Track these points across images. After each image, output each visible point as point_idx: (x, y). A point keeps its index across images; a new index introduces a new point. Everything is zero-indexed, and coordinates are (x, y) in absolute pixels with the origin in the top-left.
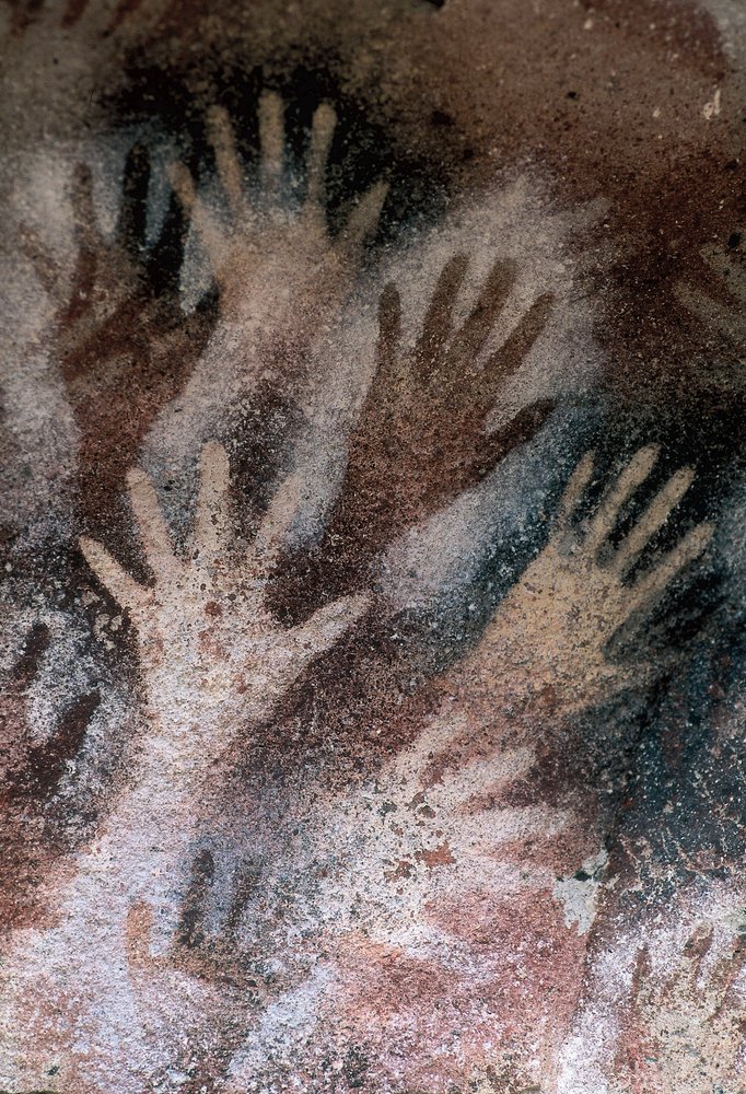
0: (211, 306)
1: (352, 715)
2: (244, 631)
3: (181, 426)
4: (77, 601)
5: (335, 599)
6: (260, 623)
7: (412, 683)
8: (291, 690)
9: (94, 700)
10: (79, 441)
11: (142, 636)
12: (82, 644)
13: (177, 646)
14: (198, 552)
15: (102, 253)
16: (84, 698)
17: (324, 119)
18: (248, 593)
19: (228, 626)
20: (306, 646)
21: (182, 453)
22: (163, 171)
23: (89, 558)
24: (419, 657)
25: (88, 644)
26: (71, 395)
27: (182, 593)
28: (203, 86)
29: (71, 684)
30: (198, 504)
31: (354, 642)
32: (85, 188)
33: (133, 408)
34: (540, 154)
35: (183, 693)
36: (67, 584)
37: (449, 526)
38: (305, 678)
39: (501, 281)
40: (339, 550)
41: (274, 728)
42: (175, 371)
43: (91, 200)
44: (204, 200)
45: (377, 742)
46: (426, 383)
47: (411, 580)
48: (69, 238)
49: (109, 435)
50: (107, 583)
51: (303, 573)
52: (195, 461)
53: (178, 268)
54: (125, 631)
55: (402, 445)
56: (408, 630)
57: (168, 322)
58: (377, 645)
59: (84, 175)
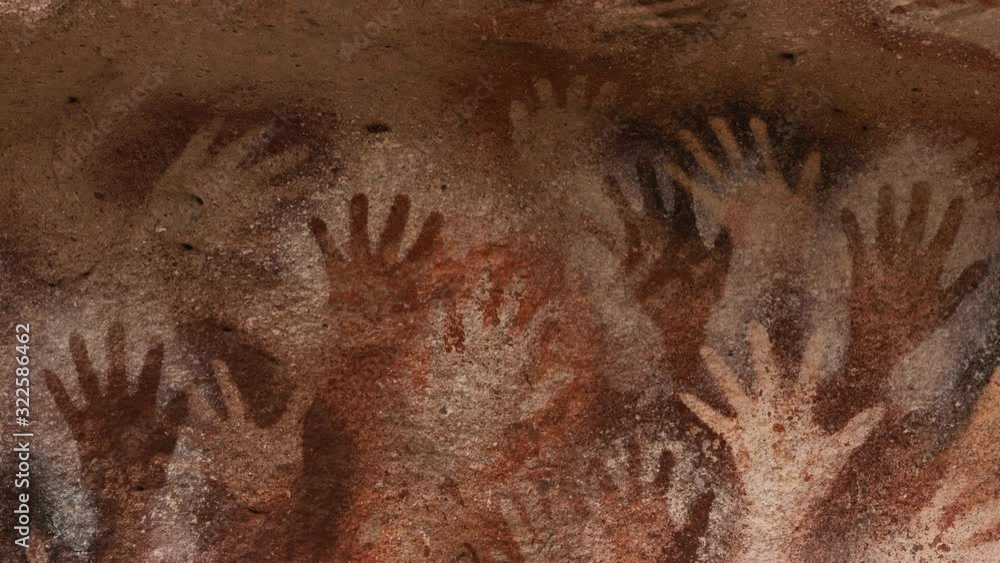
0: (724, 241)
1: (884, 487)
2: (802, 439)
3: (728, 316)
4: (688, 433)
5: (861, 411)
6: (812, 433)
7: (924, 461)
8: (840, 474)
9: (711, 496)
10: (660, 336)
11: (735, 451)
12: (696, 460)
13: (758, 455)
14: (761, 392)
15: (639, 223)
16: (704, 496)
17: (757, 126)
18: (801, 415)
19: (791, 438)
20: (846, 445)
21: (733, 332)
22: (663, 170)
23: (689, 405)
24: (926, 443)
25: (700, 461)
26: (646, 309)
27: (756, 420)
28: (666, 121)
29: (693, 488)
30: (754, 362)
31: (879, 438)
32: (614, 188)
33: (691, 311)
34: (913, 122)
35: (768, 485)
36: (678, 423)
37: (932, 352)
38: (848, 466)
39: (920, 196)
40: (858, 378)
41: (833, 502)
42: (714, 283)
43: (622, 194)
44: (697, 182)
45: (906, 503)
46: (891, 263)
47: (911, 392)
48: (616, 217)
49: (680, 329)
50: (705, 419)
51: (835, 397)
52: (744, 336)
53: (694, 223)
54: (723, 448)
55: (886, 304)
56: (915, 425)
57: (699, 255)
58: (895, 438)
59: (611, 181)
